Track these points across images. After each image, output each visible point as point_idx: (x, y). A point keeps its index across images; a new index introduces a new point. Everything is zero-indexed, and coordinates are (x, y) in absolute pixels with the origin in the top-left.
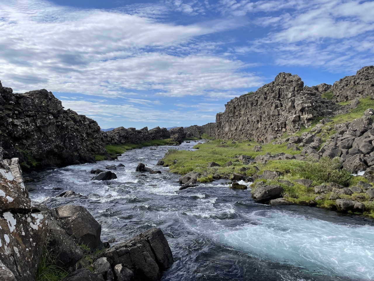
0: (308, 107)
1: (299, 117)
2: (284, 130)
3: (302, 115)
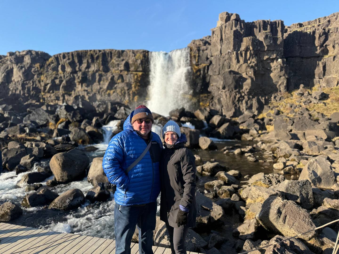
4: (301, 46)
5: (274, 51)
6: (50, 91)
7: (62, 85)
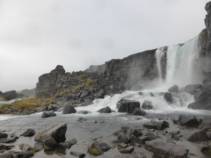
0: (65, 82)
1: (62, 86)
2: (57, 92)
3: (63, 85)
6: (119, 79)
7: (124, 76)
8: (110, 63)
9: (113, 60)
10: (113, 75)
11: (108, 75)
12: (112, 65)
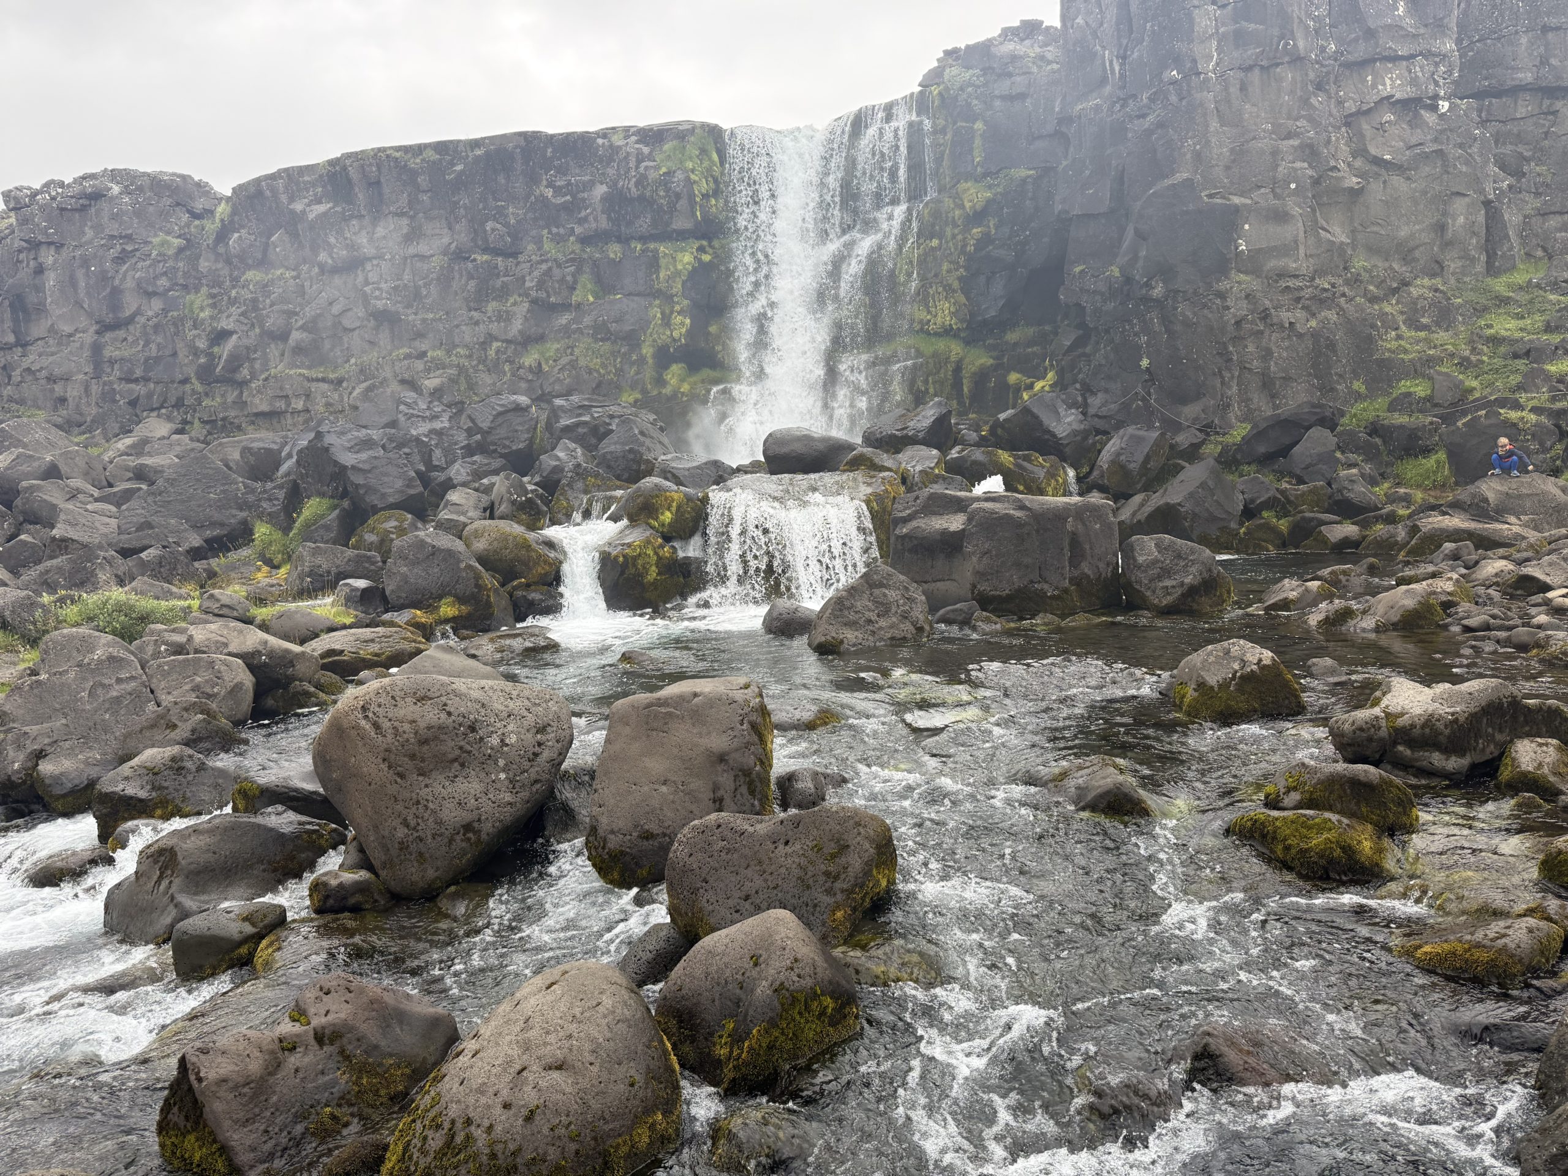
4: (1546, 29)
5: (1412, 57)
6: (235, 370)
7: (296, 336)
8: (83, 209)
9: (114, 175)
10: (135, 329)
11: (67, 329)
12: (113, 228)
